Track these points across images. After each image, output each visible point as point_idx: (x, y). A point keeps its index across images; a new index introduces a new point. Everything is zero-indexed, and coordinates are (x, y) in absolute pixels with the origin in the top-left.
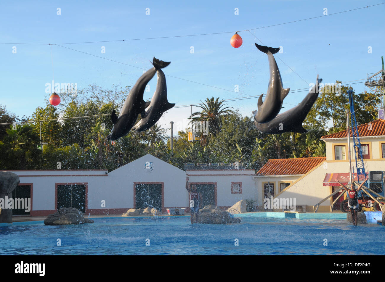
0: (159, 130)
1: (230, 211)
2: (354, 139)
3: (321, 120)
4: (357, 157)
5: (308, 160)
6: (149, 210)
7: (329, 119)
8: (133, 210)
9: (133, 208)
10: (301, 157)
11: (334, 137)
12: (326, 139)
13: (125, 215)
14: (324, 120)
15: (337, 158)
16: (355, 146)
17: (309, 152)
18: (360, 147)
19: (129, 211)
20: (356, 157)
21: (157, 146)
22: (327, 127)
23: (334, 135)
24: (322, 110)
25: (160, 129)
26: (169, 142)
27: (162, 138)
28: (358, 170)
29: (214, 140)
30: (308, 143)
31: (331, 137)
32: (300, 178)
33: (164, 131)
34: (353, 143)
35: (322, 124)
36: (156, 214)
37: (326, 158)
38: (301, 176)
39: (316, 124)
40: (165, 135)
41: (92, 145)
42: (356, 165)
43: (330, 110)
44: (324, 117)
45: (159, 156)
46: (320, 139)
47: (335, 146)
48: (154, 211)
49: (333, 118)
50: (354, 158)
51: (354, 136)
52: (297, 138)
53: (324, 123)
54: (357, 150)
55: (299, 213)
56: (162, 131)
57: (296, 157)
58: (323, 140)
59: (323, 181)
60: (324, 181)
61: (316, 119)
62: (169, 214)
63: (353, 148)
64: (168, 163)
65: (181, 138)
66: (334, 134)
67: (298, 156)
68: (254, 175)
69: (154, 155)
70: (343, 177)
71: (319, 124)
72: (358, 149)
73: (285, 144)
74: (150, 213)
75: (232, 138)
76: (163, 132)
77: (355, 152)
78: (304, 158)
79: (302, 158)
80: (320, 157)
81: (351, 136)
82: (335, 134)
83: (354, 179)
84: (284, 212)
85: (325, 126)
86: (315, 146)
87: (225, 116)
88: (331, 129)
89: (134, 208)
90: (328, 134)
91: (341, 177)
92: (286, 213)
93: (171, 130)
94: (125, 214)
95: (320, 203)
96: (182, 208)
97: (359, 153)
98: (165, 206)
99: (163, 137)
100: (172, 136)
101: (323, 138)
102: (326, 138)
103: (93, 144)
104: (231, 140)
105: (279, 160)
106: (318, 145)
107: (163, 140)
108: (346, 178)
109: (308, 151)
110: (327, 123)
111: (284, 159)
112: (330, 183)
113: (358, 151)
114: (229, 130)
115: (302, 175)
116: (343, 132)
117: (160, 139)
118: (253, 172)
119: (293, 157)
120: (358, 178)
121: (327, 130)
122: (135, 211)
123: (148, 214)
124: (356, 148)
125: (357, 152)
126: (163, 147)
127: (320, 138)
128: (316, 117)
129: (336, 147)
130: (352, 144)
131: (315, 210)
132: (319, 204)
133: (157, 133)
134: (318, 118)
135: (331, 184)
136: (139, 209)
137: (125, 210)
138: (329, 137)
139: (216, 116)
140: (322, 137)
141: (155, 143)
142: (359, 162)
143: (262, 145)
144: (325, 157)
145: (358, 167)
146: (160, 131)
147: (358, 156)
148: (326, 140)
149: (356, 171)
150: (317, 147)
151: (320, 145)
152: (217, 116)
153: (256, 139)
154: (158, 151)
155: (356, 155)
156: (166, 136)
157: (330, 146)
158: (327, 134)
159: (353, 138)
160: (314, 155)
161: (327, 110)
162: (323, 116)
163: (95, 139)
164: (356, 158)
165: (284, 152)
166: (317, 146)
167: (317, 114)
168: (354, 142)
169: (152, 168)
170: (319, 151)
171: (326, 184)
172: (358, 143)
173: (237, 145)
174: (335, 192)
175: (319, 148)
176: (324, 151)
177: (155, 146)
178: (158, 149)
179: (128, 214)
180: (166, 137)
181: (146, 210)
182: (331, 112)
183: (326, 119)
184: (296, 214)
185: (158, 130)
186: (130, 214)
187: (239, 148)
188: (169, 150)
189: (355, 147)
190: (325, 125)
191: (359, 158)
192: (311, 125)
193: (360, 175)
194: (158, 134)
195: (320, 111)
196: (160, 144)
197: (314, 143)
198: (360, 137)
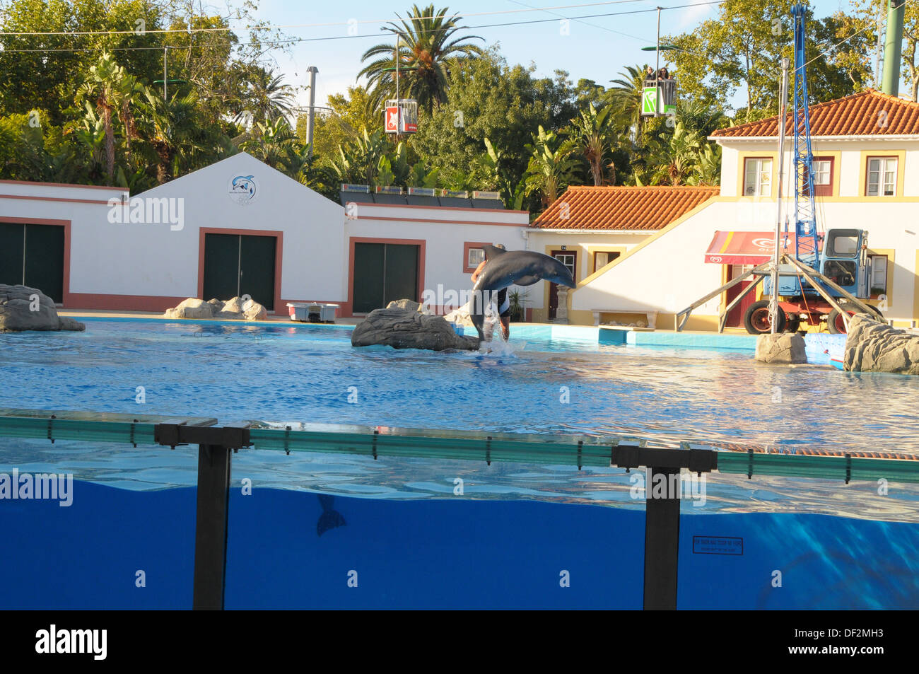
0: (277, 88)
1: (456, 317)
2: (797, 142)
3: (715, 85)
4: (801, 190)
5: (672, 193)
6: (240, 304)
7: (738, 84)
8: (195, 303)
9: (196, 296)
10: (656, 182)
11: (746, 135)
12: (723, 138)
13: (170, 314)
14: (724, 87)
15: (748, 190)
16: (797, 160)
17: (676, 171)
18: (810, 163)
19: (183, 305)
20: (796, 190)
21: (267, 133)
22: (729, 107)
23: (747, 129)
24: (721, 57)
25: (278, 85)
26: (301, 124)
27: (285, 112)
28: (799, 224)
29: (427, 126)
30: (675, 146)
31: (739, 135)
32: (649, 239)
33: (290, 92)
34: (793, 153)
35: (718, 97)
36: (258, 317)
37: (719, 190)
38: (649, 236)
39: (703, 98)
40: (291, 103)
41: (87, 116)
42: (794, 212)
43: (742, 59)
44: (726, 79)
45: (271, 161)
46: (709, 138)
47: (745, 158)
48: (251, 308)
49: (750, 83)
50: (793, 193)
51: (798, 133)
52: (647, 133)
53: (724, 94)
54: (801, 171)
55: (635, 330)
56: (286, 90)
57: (641, 184)
58: (715, 141)
59: (707, 248)
60: (708, 251)
61: (703, 82)
62: (293, 317)
63: (793, 166)
64: (298, 180)
65: (336, 116)
66: (747, 126)
67: (646, 180)
68: (527, 226)
69: (259, 157)
70: (758, 242)
71: (710, 95)
72: (805, 168)
73: (616, 145)
74: (240, 313)
75: (475, 121)
76: (287, 94)
77: (797, 176)
78: (661, 187)
79: (657, 187)
80: (705, 187)
81: (790, 134)
82: (749, 125)
83: (786, 248)
84: (597, 326)
85: (724, 104)
86: (694, 157)
87: (460, 60)
88: (742, 113)
89: (198, 297)
90: (732, 125)
91: (754, 242)
92: (602, 331)
93: (309, 90)
94: (174, 313)
95: (692, 308)
96: (328, 305)
97: (805, 180)
98: (283, 297)
99: (286, 108)
100: (312, 108)
101: (716, 135)
102: (725, 135)
103: (90, 115)
104: (473, 129)
105: (597, 189)
106: (703, 152)
107: (288, 116)
108: (766, 244)
109: (676, 168)
110: (732, 95)
111: (609, 187)
112: (722, 257)
113: (805, 175)
114: (467, 101)
115: (654, 231)
116: (769, 122)
117: (277, 114)
118: (524, 218)
119: (633, 183)
120: (798, 246)
121: (730, 114)
122: (201, 307)
123: (234, 315)
124: (799, 166)
125: (802, 177)
126: (284, 136)
127: (709, 134)
128: (704, 77)
129: (747, 160)
130: (789, 156)
131: (678, 325)
132: (690, 311)
133: (271, 96)
134: (707, 81)
135: (725, 259)
136: (213, 301)
137: (173, 302)
138: (733, 132)
139: (436, 58)
140: (713, 133)
141: (263, 123)
142: (805, 202)
143: (553, 146)
144: (718, 187)
145: (801, 217)
146: (279, 91)
147: (805, 187)
148: (721, 141)
149: (793, 229)
150: (700, 160)
151: (708, 153)
152: (439, 59)
153: (540, 128)
154: (271, 147)
155: (796, 184)
156: (295, 106)
157: (731, 159)
158: (729, 125)
159: (793, 137)
160: (690, 180)
161: (734, 59)
162: (722, 76)
163: (96, 99)
164: (797, 193)
165: (611, 168)
166: (698, 157)
167: (706, 69)
168: (796, 150)
169: (251, 191)
170: (704, 171)
171: (713, 259)
172: (805, 153)
173: (487, 143)
174: (734, 281)
175: (704, 161)
176: (716, 172)
177: (264, 130)
178: (270, 140)
179: (181, 312)
180: (294, 109)
181: (230, 305)
182: (746, 65)
183: (731, 85)
184: (628, 334)
185: (272, 89)
186: (187, 313)
187: (491, 152)
188: (301, 146)
189: (796, 164)
190: (724, 100)
191: (806, 193)
192: (690, 98)
193: (801, 239)
194: (273, 100)
195: (717, 61)
196: (279, 126)
197: (693, 148)
198: (812, 137)
